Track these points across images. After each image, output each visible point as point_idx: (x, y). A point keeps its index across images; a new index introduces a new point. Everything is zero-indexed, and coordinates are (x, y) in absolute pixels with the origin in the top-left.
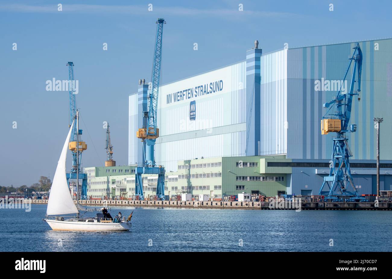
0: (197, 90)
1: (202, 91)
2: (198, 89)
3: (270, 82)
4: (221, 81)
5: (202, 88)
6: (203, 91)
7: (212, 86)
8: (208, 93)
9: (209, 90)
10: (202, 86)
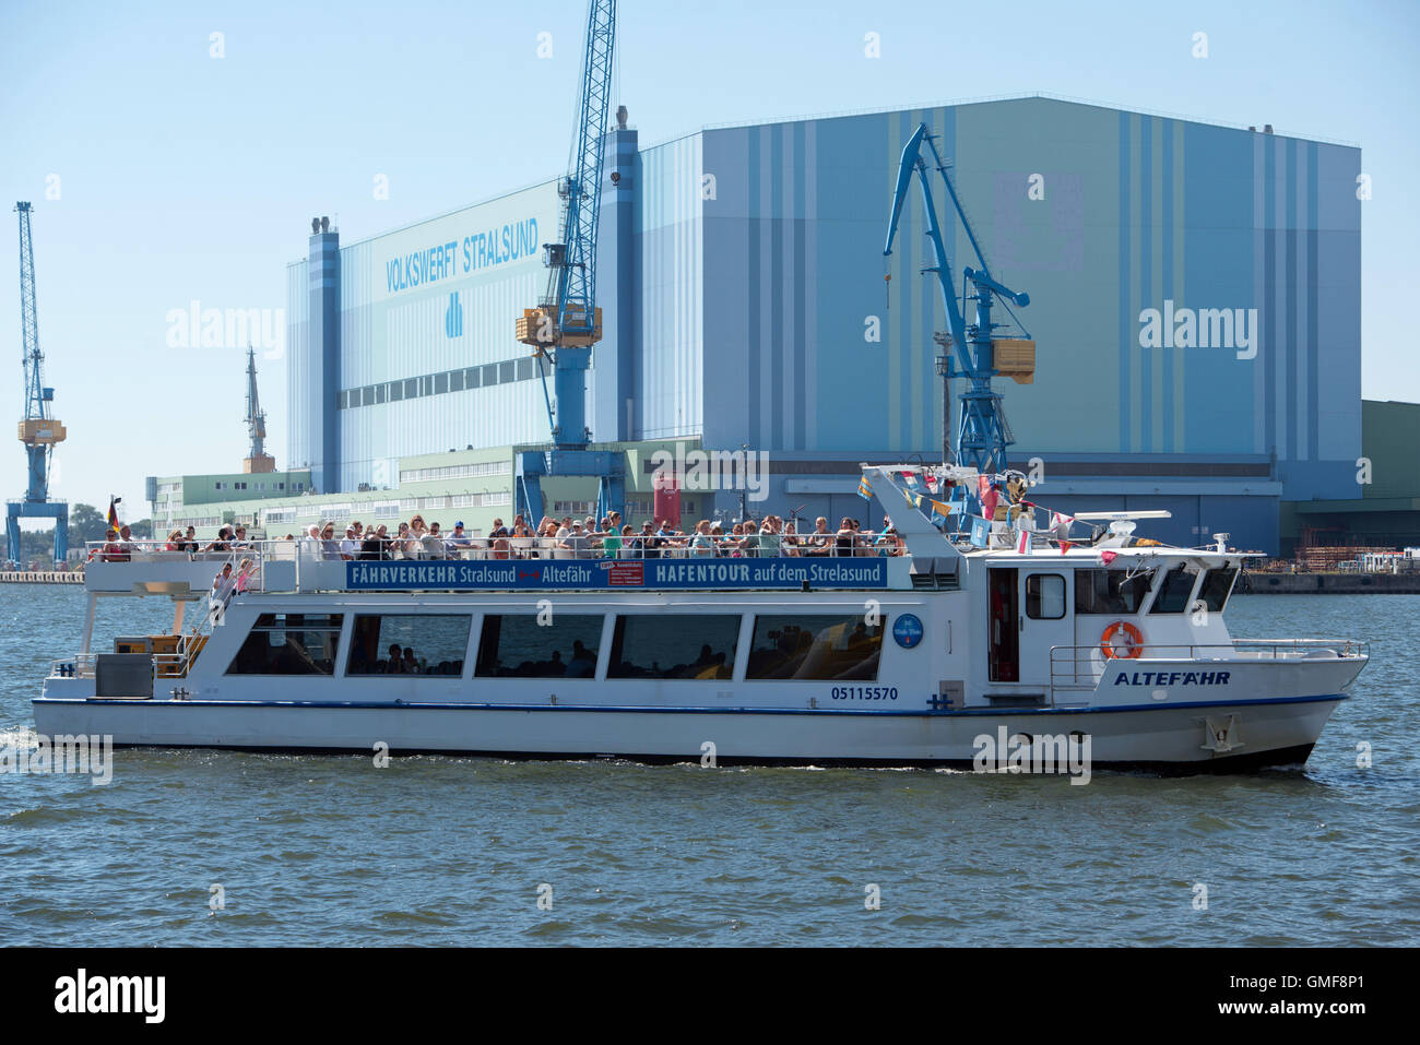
0: (470, 250)
1: (482, 251)
2: (472, 244)
3: (659, 226)
4: (533, 222)
5: (482, 241)
6: (486, 251)
7: (508, 238)
8: (499, 261)
9: (502, 249)
10: (482, 236)
